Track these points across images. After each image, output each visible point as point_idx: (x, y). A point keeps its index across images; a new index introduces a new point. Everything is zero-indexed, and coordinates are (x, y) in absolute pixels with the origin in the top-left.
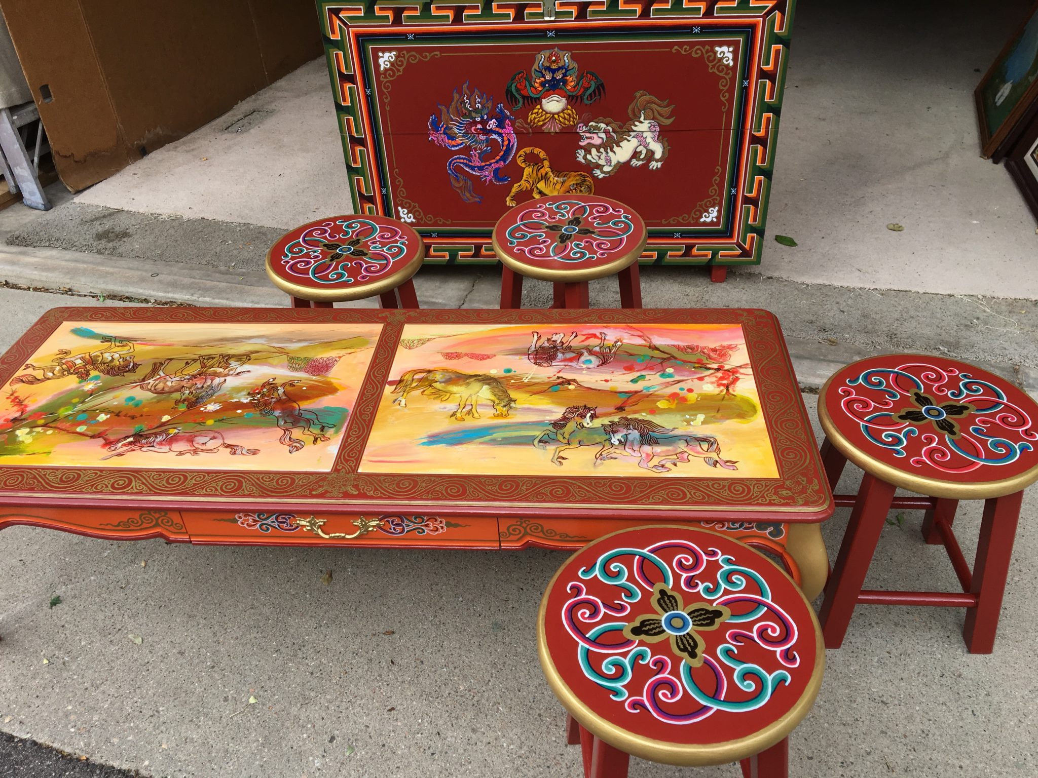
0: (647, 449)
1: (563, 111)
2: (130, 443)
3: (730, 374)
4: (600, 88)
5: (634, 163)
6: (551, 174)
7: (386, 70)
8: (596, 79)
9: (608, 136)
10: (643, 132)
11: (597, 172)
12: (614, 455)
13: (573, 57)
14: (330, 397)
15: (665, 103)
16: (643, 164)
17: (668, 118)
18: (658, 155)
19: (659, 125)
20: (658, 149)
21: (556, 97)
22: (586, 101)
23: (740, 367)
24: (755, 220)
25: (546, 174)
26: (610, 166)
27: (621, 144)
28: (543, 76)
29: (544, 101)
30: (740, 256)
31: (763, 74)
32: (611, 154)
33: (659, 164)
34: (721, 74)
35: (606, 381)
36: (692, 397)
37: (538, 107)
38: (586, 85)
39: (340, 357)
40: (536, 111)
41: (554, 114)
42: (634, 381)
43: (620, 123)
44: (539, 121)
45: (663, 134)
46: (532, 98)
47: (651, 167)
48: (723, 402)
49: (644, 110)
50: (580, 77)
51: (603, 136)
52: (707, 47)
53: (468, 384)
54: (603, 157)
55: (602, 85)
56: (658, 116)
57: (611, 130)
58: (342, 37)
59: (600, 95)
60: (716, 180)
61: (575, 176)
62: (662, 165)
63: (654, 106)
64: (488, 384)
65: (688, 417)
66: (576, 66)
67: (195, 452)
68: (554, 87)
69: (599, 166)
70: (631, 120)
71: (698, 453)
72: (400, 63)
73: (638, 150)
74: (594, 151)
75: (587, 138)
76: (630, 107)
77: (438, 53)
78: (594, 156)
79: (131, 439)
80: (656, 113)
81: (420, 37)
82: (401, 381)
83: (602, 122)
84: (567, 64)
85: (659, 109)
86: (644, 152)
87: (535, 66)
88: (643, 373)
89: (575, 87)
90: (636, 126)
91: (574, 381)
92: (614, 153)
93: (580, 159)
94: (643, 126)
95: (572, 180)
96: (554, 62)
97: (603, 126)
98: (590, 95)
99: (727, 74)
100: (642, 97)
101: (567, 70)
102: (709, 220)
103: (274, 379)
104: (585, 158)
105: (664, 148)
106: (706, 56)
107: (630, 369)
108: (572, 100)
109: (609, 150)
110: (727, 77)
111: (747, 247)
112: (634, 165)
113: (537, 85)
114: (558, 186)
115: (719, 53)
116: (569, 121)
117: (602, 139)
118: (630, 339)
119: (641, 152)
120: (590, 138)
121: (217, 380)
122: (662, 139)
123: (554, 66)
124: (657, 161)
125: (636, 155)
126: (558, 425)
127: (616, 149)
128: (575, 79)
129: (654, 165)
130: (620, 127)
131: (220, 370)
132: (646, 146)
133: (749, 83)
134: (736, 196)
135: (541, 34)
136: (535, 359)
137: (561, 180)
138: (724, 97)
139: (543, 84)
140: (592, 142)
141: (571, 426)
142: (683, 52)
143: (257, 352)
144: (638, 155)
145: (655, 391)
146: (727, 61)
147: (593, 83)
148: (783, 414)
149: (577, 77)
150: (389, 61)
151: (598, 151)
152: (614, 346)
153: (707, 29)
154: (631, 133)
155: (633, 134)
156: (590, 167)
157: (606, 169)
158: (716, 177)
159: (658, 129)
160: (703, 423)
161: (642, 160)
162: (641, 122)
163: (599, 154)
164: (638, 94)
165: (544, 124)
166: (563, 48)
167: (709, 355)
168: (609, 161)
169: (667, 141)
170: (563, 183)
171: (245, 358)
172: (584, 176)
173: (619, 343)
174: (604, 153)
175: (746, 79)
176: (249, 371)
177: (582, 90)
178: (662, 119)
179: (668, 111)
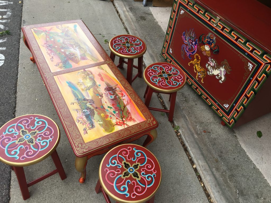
0: (84, 117)
1: (208, 51)
2: (47, 46)
3: (123, 123)
4: (218, 52)
6: (199, 64)
10: (222, 71)
11: (208, 72)
12: (79, 112)
13: (216, 39)
14: (75, 64)
17: (229, 72)
18: (223, 80)
19: (226, 72)
20: (223, 78)
21: (208, 46)
22: (213, 52)
23: (127, 125)
24: (236, 117)
25: (198, 64)
27: (216, 70)
28: (208, 39)
29: (206, 45)
30: (228, 122)
31: (257, 80)
32: (213, 70)
33: (222, 82)
34: (246, 71)
35: (106, 102)
36: (109, 119)
37: (204, 46)
39: (89, 60)
40: (203, 46)
41: (206, 50)
42: (109, 107)
44: (202, 50)
45: (226, 75)
46: (203, 43)
48: (110, 126)
49: (225, 65)
50: (215, 46)
51: (214, 64)
52: (247, 61)
53: (91, 81)
54: (211, 69)
55: (219, 51)
56: (227, 70)
58: (177, 1)
60: (232, 98)
61: (203, 69)
63: (227, 66)
64: (93, 84)
65: (100, 120)
67: (49, 54)
68: (209, 44)
69: (209, 72)
70: (221, 65)
71: (87, 126)
72: (184, 15)
73: (219, 74)
74: (210, 66)
75: (210, 62)
76: (222, 62)
77: (191, 17)
78: (209, 67)
79: (48, 45)
81: (190, 11)
82: (86, 71)
85: (228, 68)
86: (220, 76)
87: (207, 35)
88: (113, 108)
89: (213, 47)
91: (103, 97)
93: (206, 66)
94: (222, 69)
95: (202, 70)
96: (212, 37)
97: (214, 62)
98: (215, 52)
99: (248, 72)
100: (226, 62)
101: (213, 42)
102: (225, 107)
103: (76, 54)
104: (207, 66)
105: (225, 79)
106: (245, 63)
107: (113, 105)
108: (211, 49)
110: (248, 73)
111: (231, 122)
112: (216, 77)
113: (206, 40)
114: (199, 69)
115: (249, 65)
116: (208, 55)
118: (125, 101)
119: (219, 75)
120: (211, 63)
121: (71, 48)
123: (211, 38)
124: (222, 81)
125: (218, 75)
126: (85, 99)
127: (214, 70)
129: (220, 81)
130: (218, 65)
131: (74, 46)
132: (221, 75)
133: (252, 79)
134: (234, 107)
135: (212, 28)
136: (107, 88)
137: (201, 68)
138: (244, 78)
139: (207, 41)
140: (211, 64)
141: (86, 102)
142: (240, 58)
143: (83, 48)
145: (107, 112)
146: (250, 68)
147: (217, 49)
148: (111, 138)
150: (182, 13)
151: (211, 67)
152: (121, 99)
153: (249, 56)
155: (220, 69)
156: (207, 70)
157: (210, 73)
158: (232, 97)
159: (225, 73)
160: (99, 124)
161: (218, 78)
162: (223, 68)
164: (225, 60)
165: (203, 51)
166: (215, 35)
167: (128, 117)
168: (212, 72)
170: (201, 69)
171: (80, 48)
172: (205, 71)
173: (122, 100)
175: (252, 78)
176: (76, 50)
177: (214, 49)
178: (227, 71)
179: (230, 70)
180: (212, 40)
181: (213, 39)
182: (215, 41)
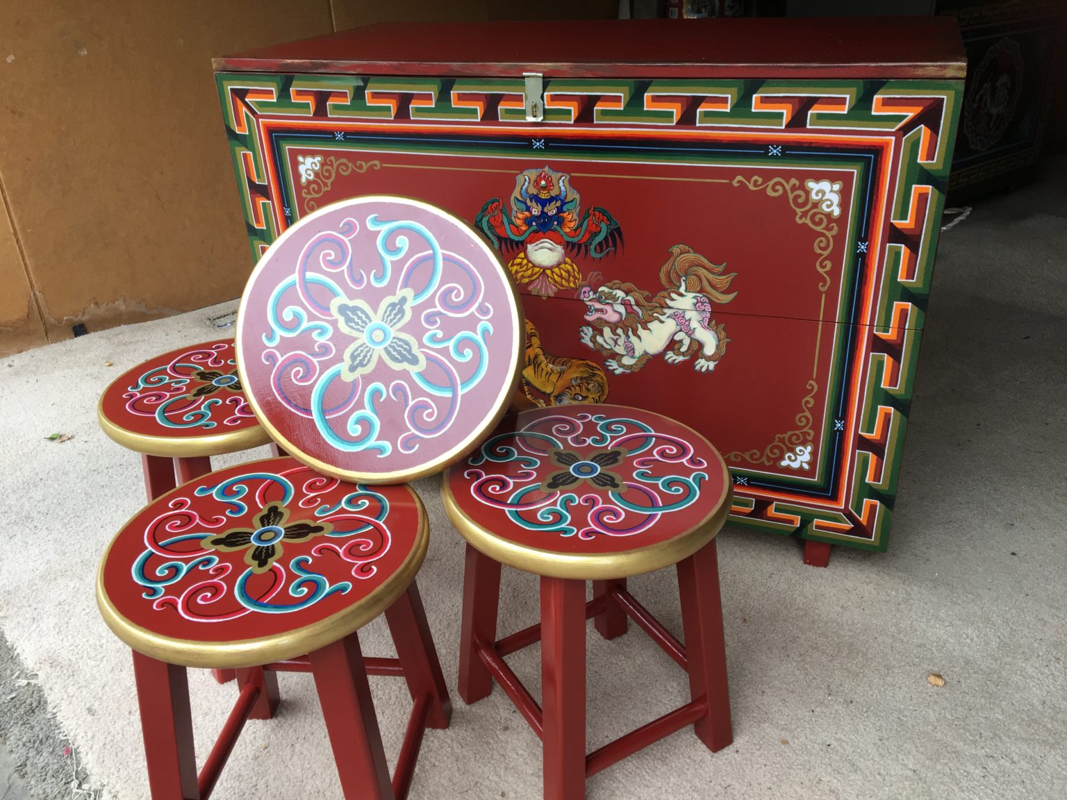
1: (558, 265)
4: (615, 235)
5: (671, 357)
6: (542, 358)
7: (309, 182)
8: (608, 220)
9: (629, 310)
10: (684, 311)
11: (613, 365)
13: (573, 183)
15: (720, 268)
16: (684, 362)
17: (725, 292)
18: (710, 349)
19: (711, 302)
20: (710, 342)
21: (547, 243)
22: (593, 254)
24: (877, 478)
25: (536, 357)
26: (633, 357)
28: (528, 209)
29: (530, 247)
30: (850, 532)
31: (894, 234)
32: (633, 339)
33: (712, 365)
34: (818, 229)
37: (522, 255)
38: (594, 229)
40: (518, 261)
41: (545, 269)
43: (647, 293)
44: (523, 277)
45: (718, 316)
46: (512, 241)
47: (697, 368)
49: (686, 275)
50: (583, 216)
51: (622, 309)
52: (794, 181)
54: (621, 341)
55: (618, 230)
56: (709, 288)
57: (633, 302)
58: (250, 131)
59: (615, 245)
60: (808, 402)
61: (578, 366)
62: (716, 366)
63: (703, 272)
66: (578, 197)
68: (544, 227)
69: (615, 356)
70: (665, 289)
72: (327, 174)
73: (677, 338)
74: (607, 331)
75: (597, 310)
76: (664, 269)
77: (377, 162)
78: (606, 339)
80: (706, 284)
81: (354, 136)
83: (619, 289)
84: (563, 194)
85: (710, 276)
86: (687, 342)
87: (516, 193)
89: (576, 230)
90: (673, 300)
92: (639, 338)
93: (587, 340)
94: (685, 301)
95: (575, 372)
96: (544, 188)
97: (620, 294)
98: (600, 244)
99: (828, 228)
100: (683, 255)
101: (563, 203)
102: (795, 465)
104: (593, 339)
105: (719, 341)
106: (791, 196)
108: (571, 249)
109: (630, 333)
110: (829, 234)
111: (863, 519)
112: (670, 361)
113: (518, 222)
114: (554, 378)
115: (814, 193)
116: (568, 281)
117: (620, 314)
119: (681, 341)
120: (601, 311)
122: (717, 324)
123: (544, 195)
124: (708, 359)
125: (673, 345)
127: (641, 331)
128: (575, 217)
129: (703, 365)
130: (648, 299)
132: (690, 333)
133: (868, 248)
134: (843, 434)
135: (523, 142)
137: (558, 368)
138: (823, 267)
139: (528, 222)
140: (605, 317)
142: (751, 187)
144: (676, 347)
146: (828, 206)
147: (603, 226)
149: (579, 215)
150: (313, 170)
151: (614, 332)
153: (791, 151)
154: (665, 310)
155: (668, 312)
156: (600, 356)
157: (627, 361)
158: (808, 398)
159: (708, 308)
161: (683, 354)
162: (681, 295)
163: (615, 337)
164: (676, 249)
165: (531, 282)
166: (556, 167)
168: (631, 350)
169: (724, 329)
170: (561, 374)
172: (592, 368)
174: (623, 336)
175: (863, 241)
177: (588, 236)
179: (725, 281)
180: (552, 199)
181: (553, 193)
182: (574, 195)
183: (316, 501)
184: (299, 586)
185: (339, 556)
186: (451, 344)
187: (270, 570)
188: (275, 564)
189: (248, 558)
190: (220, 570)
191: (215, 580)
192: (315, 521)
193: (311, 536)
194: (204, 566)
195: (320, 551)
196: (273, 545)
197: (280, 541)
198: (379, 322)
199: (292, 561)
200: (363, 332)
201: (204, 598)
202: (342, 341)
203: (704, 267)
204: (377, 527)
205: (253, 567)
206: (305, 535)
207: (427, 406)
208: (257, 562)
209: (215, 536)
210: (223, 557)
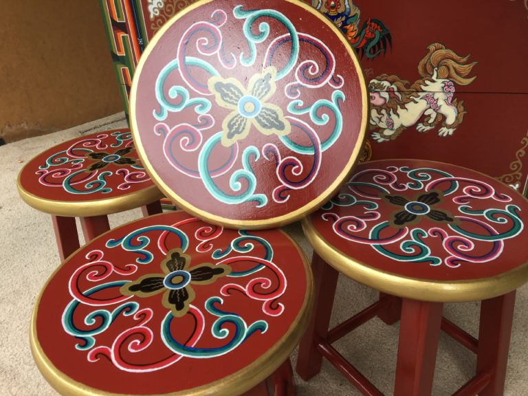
4: (386, 40)
5: (421, 127)
7: (156, 18)
8: (381, 28)
9: (392, 95)
10: (434, 93)
11: (377, 136)
15: (465, 59)
16: (431, 130)
17: (468, 77)
18: (451, 120)
19: (456, 85)
20: (451, 114)
22: (368, 55)
26: (392, 129)
27: (407, 106)
32: (393, 116)
33: (451, 131)
38: (370, 36)
43: (406, 82)
45: (460, 96)
47: (440, 134)
49: (438, 66)
50: (362, 27)
51: (386, 95)
54: (384, 119)
55: (388, 36)
56: (454, 74)
57: (396, 89)
59: (385, 47)
60: (520, 153)
62: (454, 132)
63: (451, 63)
66: (358, 12)
69: (379, 130)
70: (420, 78)
72: (169, 11)
73: (427, 113)
74: (374, 112)
76: (422, 62)
78: (373, 117)
80: (452, 71)
83: (386, 80)
84: (348, 10)
85: (457, 66)
86: (434, 115)
89: (355, 38)
90: (426, 85)
92: (398, 115)
94: (435, 86)
96: (333, 7)
97: (386, 84)
98: (374, 47)
100: (438, 52)
101: (347, 18)
105: (459, 113)
109: (391, 112)
112: (420, 130)
117: (385, 99)
119: (429, 116)
122: (458, 101)
123: (333, 13)
124: (449, 127)
125: (423, 118)
127: (400, 111)
128: (356, 28)
129: (444, 131)
130: (407, 86)
132: (437, 109)
140: (373, 102)
144: (426, 120)
147: (377, 33)
149: (359, 26)
150: (159, 8)
151: (379, 113)
154: (420, 94)
155: (422, 95)
157: (388, 133)
158: (521, 150)
159: (453, 90)
161: (430, 125)
162: (433, 81)
163: (380, 116)
164: (432, 47)
168: (391, 125)
169: (463, 105)
174: (386, 115)
177: (364, 41)
178: (459, 78)
179: (467, 68)
180: (339, 15)
181: (340, 11)
182: (356, 11)
183: (209, 246)
184: (220, 327)
185: (246, 295)
186: (311, 111)
187: (189, 312)
188: (191, 306)
189: (165, 302)
190: (143, 316)
191: (141, 326)
192: (215, 264)
193: (215, 277)
194: (127, 312)
195: (228, 290)
196: (184, 288)
197: (190, 283)
198: (249, 95)
199: (206, 302)
200: (237, 104)
201: (134, 346)
202: (219, 113)
203: (453, 59)
204: (269, 267)
205: (172, 311)
206: (209, 277)
207: (294, 164)
208: (174, 305)
209: (130, 283)
210: (143, 303)
